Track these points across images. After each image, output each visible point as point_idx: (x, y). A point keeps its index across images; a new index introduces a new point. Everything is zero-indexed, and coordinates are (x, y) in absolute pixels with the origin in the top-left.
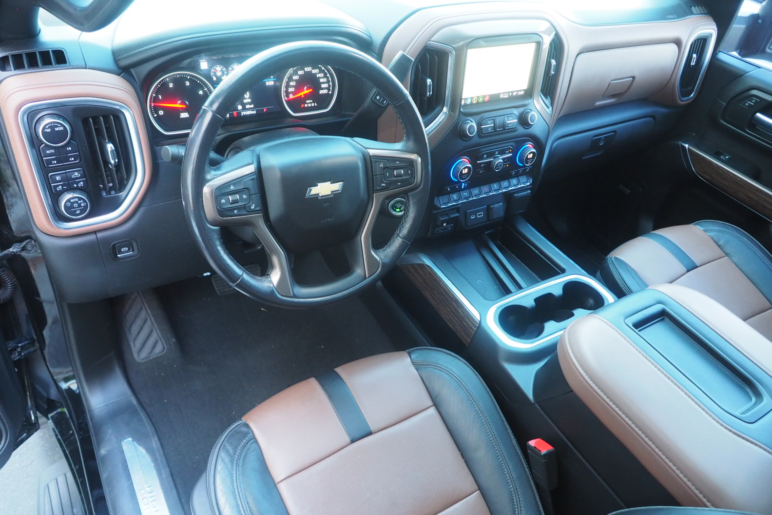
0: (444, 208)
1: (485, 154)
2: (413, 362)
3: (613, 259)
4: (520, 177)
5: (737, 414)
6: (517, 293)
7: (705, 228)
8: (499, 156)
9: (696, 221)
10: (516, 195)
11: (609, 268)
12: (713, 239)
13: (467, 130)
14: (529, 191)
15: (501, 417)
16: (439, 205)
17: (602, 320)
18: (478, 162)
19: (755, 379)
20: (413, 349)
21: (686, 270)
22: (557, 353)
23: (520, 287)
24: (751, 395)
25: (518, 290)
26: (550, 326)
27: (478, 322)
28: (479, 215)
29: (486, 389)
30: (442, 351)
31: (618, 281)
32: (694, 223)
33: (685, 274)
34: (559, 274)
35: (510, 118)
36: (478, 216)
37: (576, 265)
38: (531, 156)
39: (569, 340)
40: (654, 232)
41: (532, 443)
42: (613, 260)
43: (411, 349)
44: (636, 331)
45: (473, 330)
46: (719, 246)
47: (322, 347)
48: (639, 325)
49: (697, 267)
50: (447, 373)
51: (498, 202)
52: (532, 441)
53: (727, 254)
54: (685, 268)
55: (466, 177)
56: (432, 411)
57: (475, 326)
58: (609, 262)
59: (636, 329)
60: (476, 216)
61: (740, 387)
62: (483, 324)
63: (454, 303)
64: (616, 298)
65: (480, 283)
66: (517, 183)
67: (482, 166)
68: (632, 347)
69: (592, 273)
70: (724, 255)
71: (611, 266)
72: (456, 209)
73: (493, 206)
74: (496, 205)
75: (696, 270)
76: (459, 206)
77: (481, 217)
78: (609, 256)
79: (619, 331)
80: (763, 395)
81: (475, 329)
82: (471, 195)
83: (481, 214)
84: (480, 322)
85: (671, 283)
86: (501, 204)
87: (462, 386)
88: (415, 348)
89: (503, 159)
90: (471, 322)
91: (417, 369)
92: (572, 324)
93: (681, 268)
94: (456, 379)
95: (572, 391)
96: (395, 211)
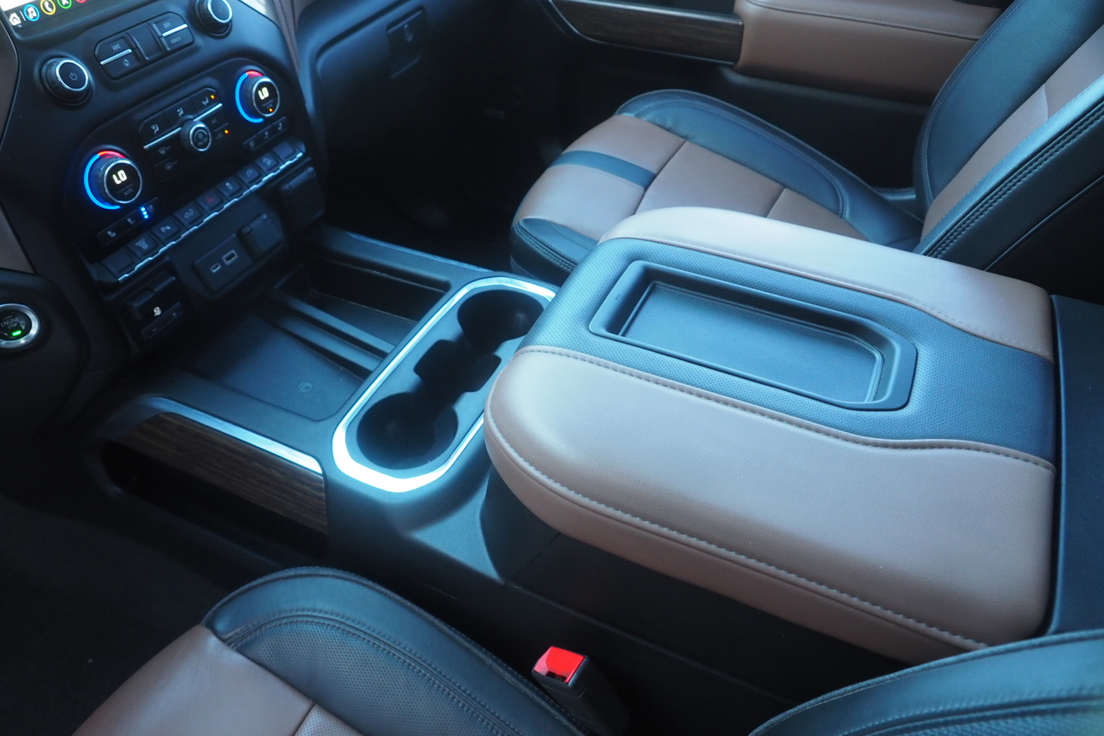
0: (127, 280)
1: (153, 122)
2: (223, 641)
3: (522, 224)
4: (275, 150)
5: (868, 401)
6: (380, 369)
7: (637, 112)
8: (191, 117)
9: (618, 107)
10: (286, 187)
11: (521, 241)
12: (655, 124)
13: (60, 79)
14: (311, 169)
15: (459, 645)
16: (108, 279)
17: (546, 352)
18: (146, 147)
19: (858, 315)
20: (214, 609)
21: (643, 189)
22: (494, 467)
23: (382, 356)
24: (870, 350)
25: (382, 362)
26: (466, 406)
27: (321, 478)
28: (228, 259)
29: (402, 605)
30: (276, 580)
31: (545, 256)
32: (616, 113)
33: (643, 196)
34: (441, 296)
35: (167, 25)
36: (228, 262)
37: (466, 266)
38: (264, 94)
39: (501, 431)
40: (566, 151)
41: (541, 667)
42: (524, 226)
43: (210, 613)
44: (619, 337)
45: (320, 498)
46: (669, 130)
47: (90, 661)
48: (619, 323)
49: (654, 177)
50: (307, 622)
51: (258, 216)
52: (540, 660)
53: (686, 138)
54: (639, 186)
55: (131, 190)
56: (317, 718)
57: (320, 490)
58: (518, 232)
59: (617, 334)
60: (223, 264)
61: (841, 343)
62: (332, 476)
63: (256, 464)
64: (556, 288)
65: (307, 388)
66: (275, 163)
67: (163, 152)
68: (627, 377)
69: (499, 265)
70: (682, 140)
71: (524, 238)
72: (161, 267)
73: (248, 229)
74: (254, 225)
75: (655, 181)
76: (167, 259)
77: (237, 260)
78: (514, 224)
79: (588, 356)
80: (888, 338)
81: (324, 495)
82: (181, 227)
83: (233, 255)
84: (324, 474)
85: (634, 213)
86: (265, 216)
87: (352, 631)
88: (218, 605)
89: (203, 121)
90: (307, 485)
91: (240, 651)
92: (492, 392)
93: (635, 189)
94: (332, 623)
95: (560, 533)
96: (10, 338)
